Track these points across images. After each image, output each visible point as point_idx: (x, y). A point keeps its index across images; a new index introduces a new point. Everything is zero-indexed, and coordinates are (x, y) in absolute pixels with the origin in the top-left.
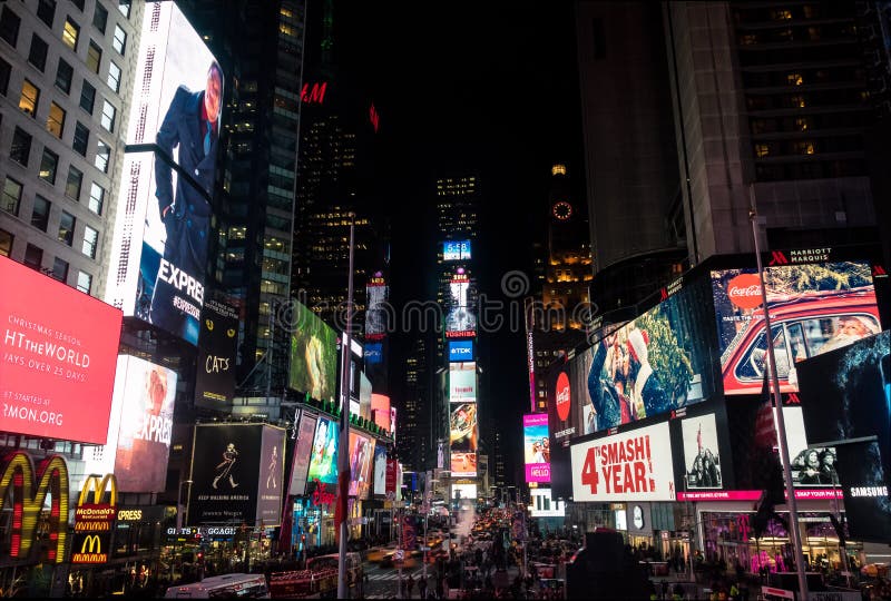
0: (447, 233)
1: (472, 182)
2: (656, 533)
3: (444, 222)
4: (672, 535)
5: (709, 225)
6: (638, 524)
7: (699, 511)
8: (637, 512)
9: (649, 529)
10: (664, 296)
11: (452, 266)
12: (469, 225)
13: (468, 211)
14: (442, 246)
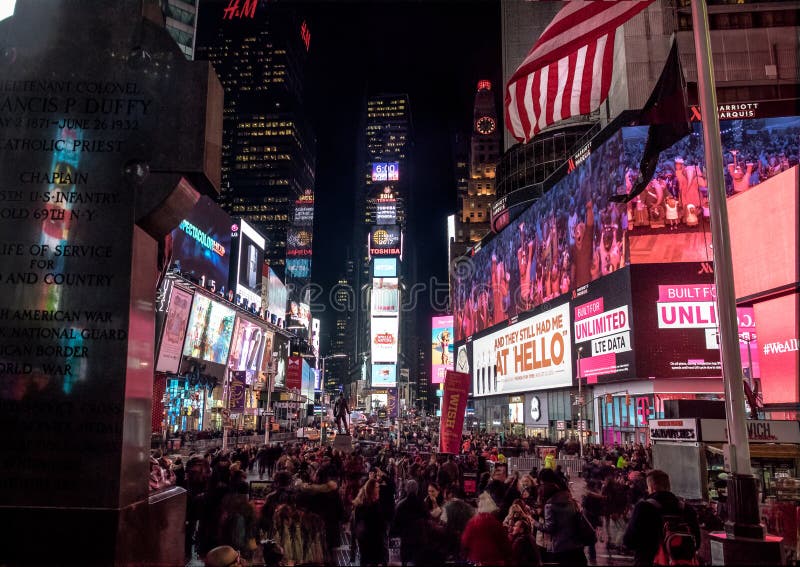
0: (377, 154)
1: (402, 105)
2: (552, 423)
3: (374, 143)
4: (569, 426)
5: (624, 81)
6: (535, 415)
7: (596, 396)
8: (534, 403)
9: (545, 421)
10: (572, 167)
11: (380, 187)
12: (398, 147)
13: (396, 132)
14: (371, 167)
